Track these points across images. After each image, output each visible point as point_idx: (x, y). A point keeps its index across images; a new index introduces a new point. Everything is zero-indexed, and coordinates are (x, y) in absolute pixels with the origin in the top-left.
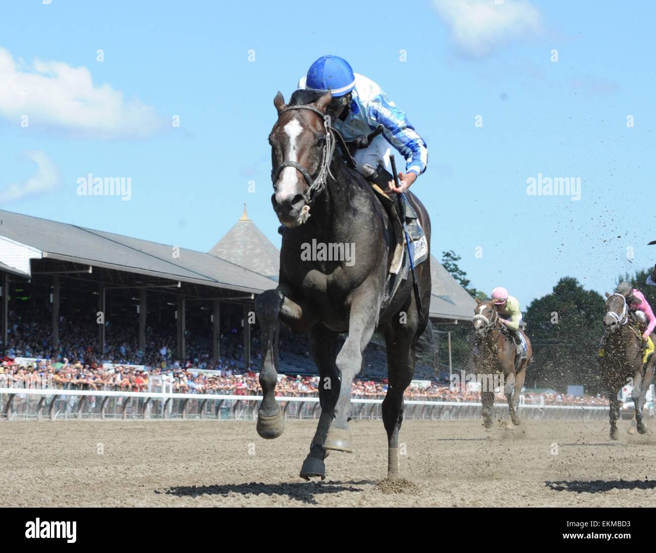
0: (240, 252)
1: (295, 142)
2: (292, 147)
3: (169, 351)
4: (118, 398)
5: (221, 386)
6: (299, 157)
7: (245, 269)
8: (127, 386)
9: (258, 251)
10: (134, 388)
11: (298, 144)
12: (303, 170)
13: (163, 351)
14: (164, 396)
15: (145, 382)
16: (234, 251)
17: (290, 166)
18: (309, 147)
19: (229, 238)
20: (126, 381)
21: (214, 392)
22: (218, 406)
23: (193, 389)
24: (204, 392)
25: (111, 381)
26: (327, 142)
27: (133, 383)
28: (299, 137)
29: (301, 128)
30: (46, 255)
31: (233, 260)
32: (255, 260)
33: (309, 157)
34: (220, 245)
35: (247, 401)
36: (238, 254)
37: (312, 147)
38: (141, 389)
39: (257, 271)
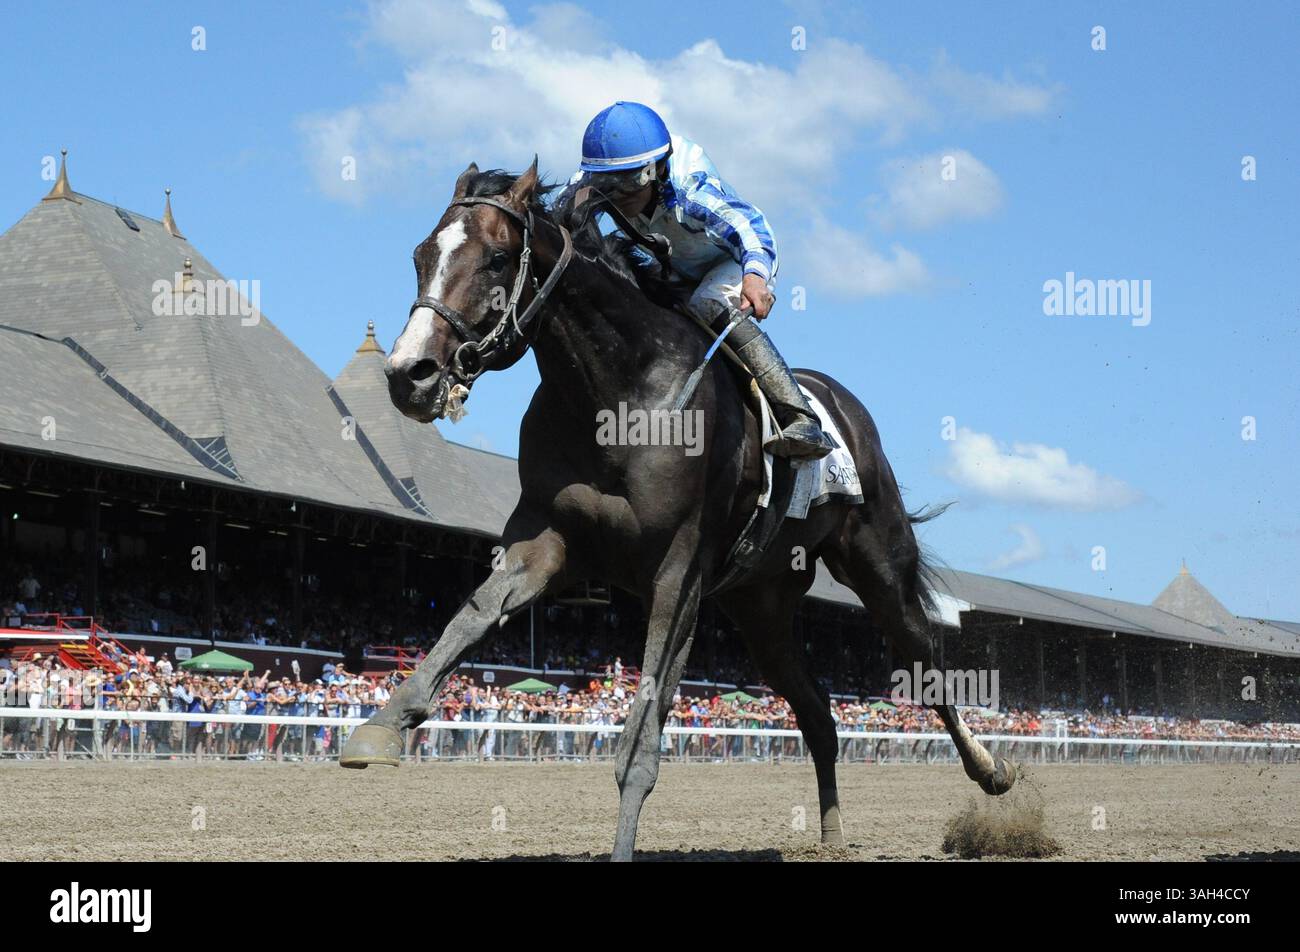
0: (1181, 604)
1: (447, 261)
2: (439, 270)
3: (1112, 699)
4: (1009, 742)
5: (1126, 731)
6: (448, 289)
7: (1186, 620)
8: (1019, 731)
9: (1198, 603)
10: (1026, 733)
11: (450, 266)
12: (448, 314)
13: (1106, 700)
14: (1058, 740)
15: (1039, 727)
16: (1174, 603)
17: (423, 306)
18: (472, 271)
19: (1170, 591)
20: (1018, 726)
21: (1118, 737)
22: (1120, 751)
23: (1094, 733)
24: (1107, 736)
25: (1000, 726)
26: (522, 265)
27: (1026, 728)
28: (457, 253)
29: (465, 236)
30: (974, 607)
31: (1174, 612)
32: (1196, 612)
33: (468, 289)
34: (1161, 598)
35: (1157, 746)
36: (1179, 606)
37: (478, 272)
38: (1035, 733)
39: (1198, 622)
